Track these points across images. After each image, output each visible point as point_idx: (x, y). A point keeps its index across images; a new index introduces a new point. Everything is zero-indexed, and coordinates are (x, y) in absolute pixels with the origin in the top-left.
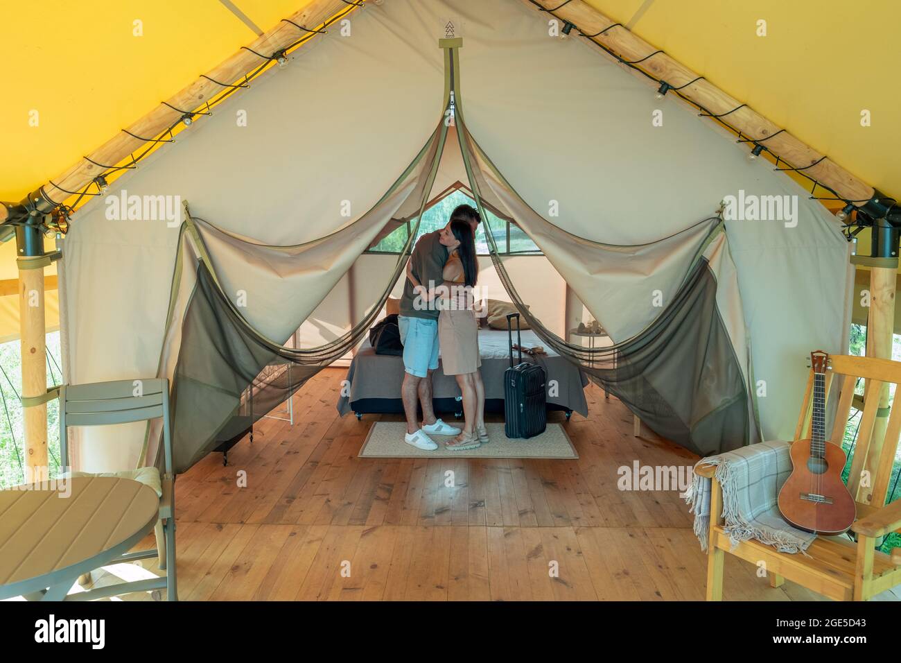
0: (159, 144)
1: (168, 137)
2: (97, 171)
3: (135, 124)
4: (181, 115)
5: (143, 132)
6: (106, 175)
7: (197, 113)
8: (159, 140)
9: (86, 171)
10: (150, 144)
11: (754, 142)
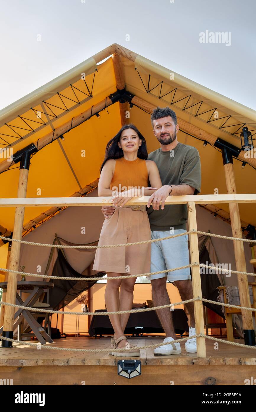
0: (51, 217)
1: (53, 216)
2: (34, 224)
3: (46, 212)
4: (58, 209)
5: (48, 214)
6: (36, 225)
7: (62, 209)
8: (51, 216)
9: (31, 224)
10: (49, 217)
11: (214, 213)
